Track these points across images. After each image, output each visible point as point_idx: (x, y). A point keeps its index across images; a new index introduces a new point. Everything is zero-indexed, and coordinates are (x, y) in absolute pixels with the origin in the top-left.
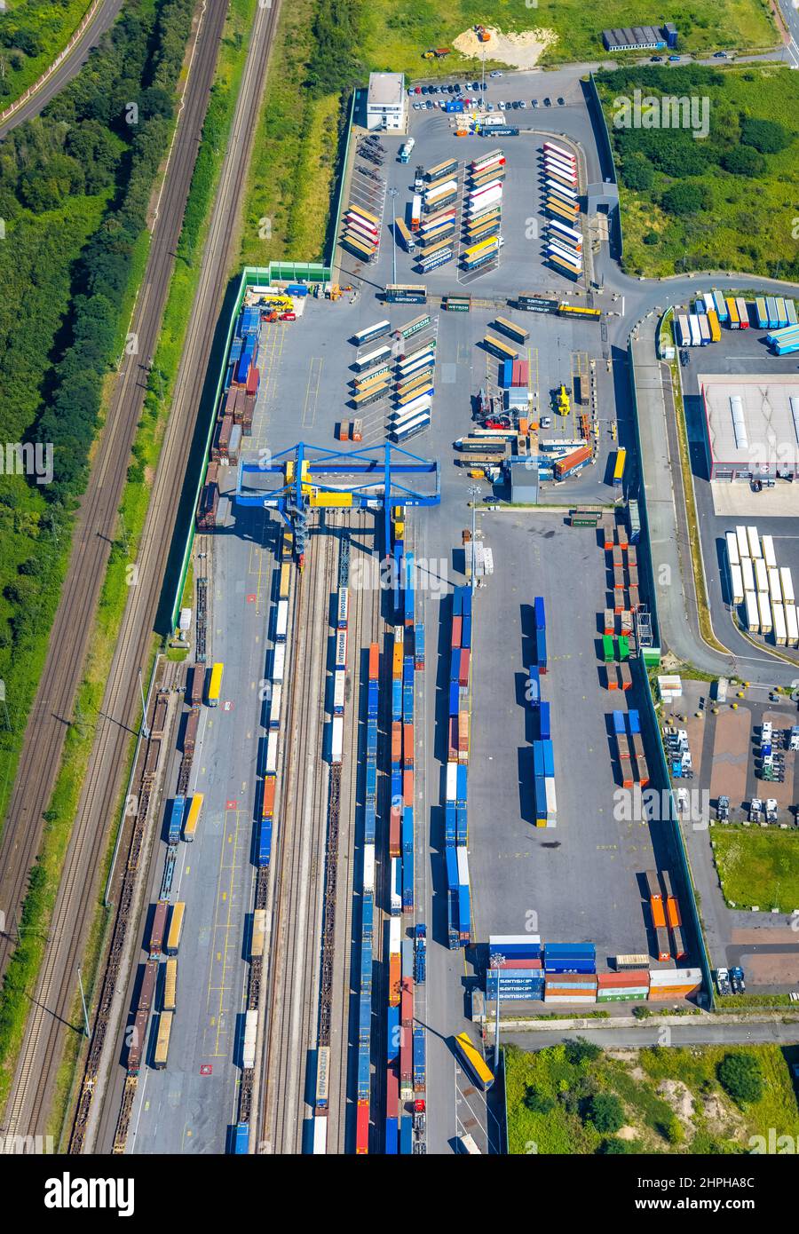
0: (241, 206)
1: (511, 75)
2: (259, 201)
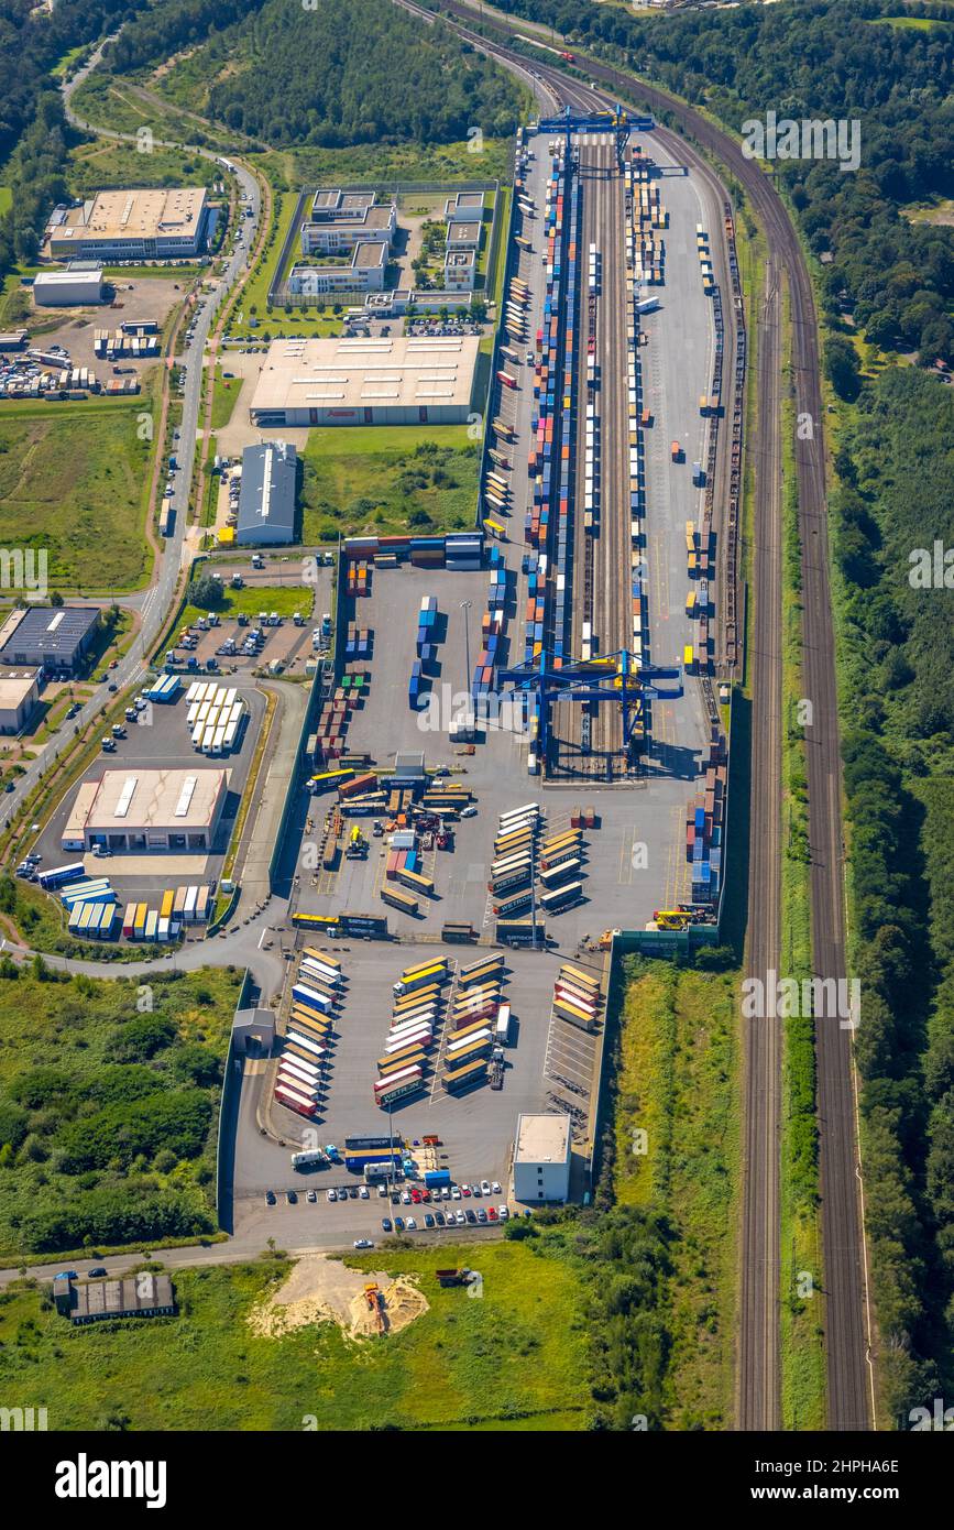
0: (742, 1056)
1: (339, 1248)
2: (720, 1061)
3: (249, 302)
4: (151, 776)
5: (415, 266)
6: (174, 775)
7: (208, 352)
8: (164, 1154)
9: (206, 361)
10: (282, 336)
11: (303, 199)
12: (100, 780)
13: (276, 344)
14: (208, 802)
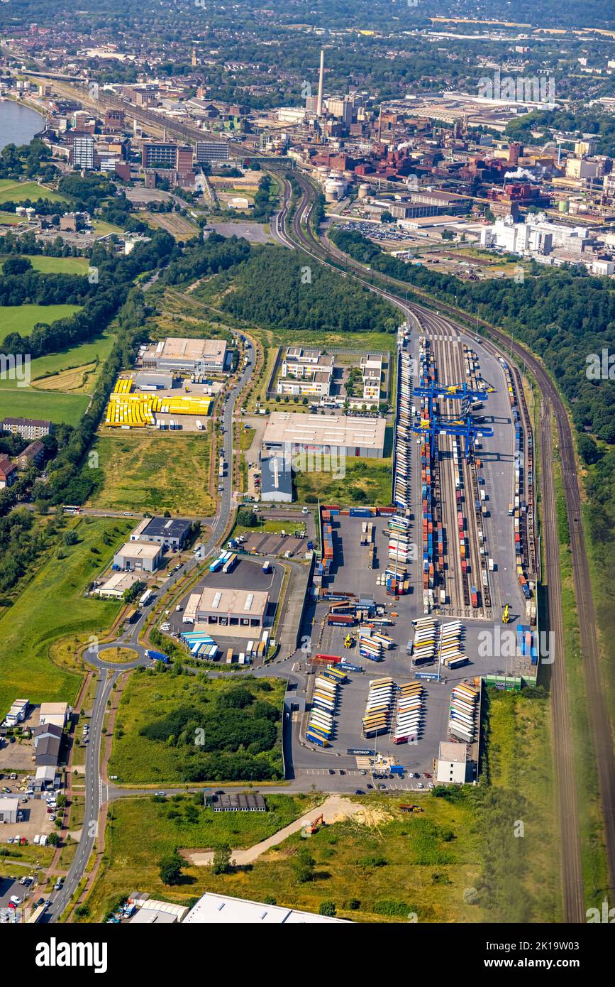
3: (255, 395)
4: (228, 592)
5: (346, 386)
6: (242, 593)
7: (234, 416)
8: (254, 745)
9: (233, 420)
10: (276, 410)
11: (281, 351)
12: (201, 593)
13: (273, 414)
14: (260, 605)
